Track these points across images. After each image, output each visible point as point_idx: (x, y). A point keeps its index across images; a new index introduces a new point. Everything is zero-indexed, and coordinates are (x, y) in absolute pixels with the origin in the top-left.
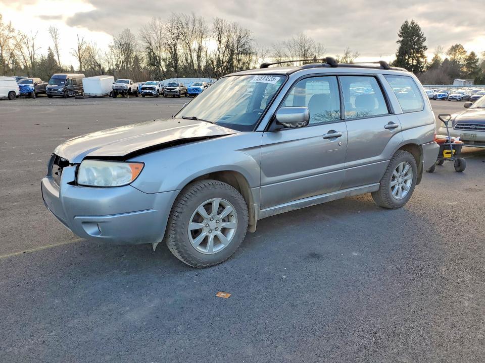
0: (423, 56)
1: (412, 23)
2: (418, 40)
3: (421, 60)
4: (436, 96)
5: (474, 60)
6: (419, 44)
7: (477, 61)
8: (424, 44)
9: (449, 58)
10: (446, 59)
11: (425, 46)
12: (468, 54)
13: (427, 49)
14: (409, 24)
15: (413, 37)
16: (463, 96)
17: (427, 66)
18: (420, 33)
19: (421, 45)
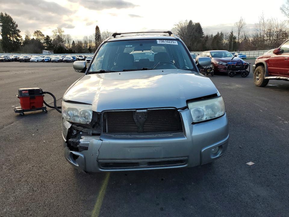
0: (19, 36)
1: (6, 15)
2: (13, 26)
3: (19, 38)
4: (44, 60)
5: (49, 40)
6: (14, 28)
7: (51, 40)
8: (17, 28)
9: (35, 38)
10: (33, 39)
11: (19, 30)
12: (45, 36)
13: (20, 32)
14: (4, 15)
15: (9, 24)
16: (58, 59)
17: (23, 42)
18: (13, 21)
19: (15, 29)
